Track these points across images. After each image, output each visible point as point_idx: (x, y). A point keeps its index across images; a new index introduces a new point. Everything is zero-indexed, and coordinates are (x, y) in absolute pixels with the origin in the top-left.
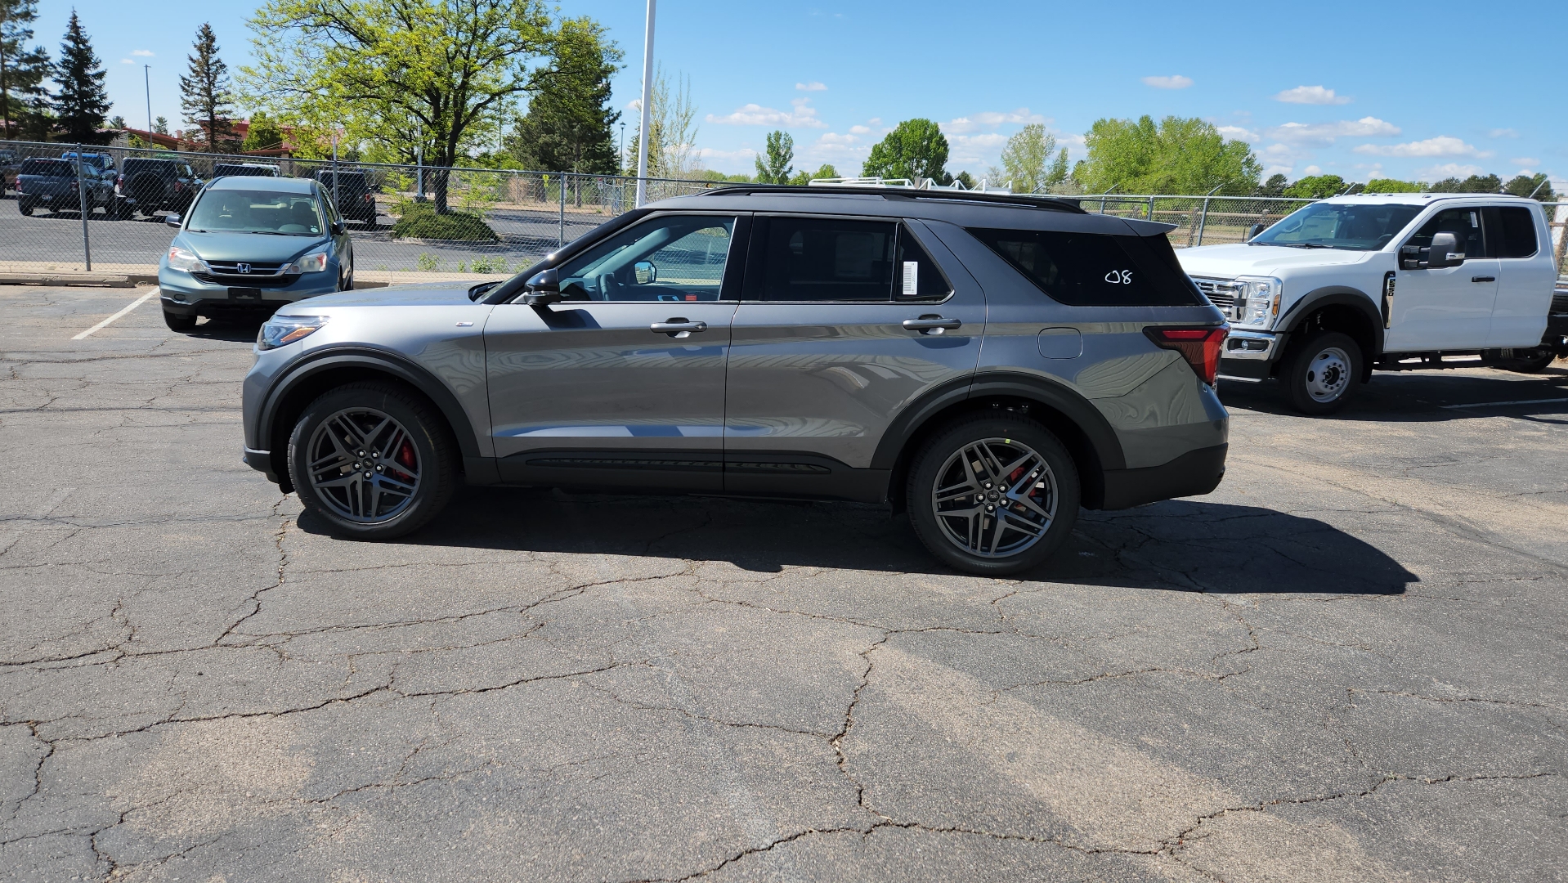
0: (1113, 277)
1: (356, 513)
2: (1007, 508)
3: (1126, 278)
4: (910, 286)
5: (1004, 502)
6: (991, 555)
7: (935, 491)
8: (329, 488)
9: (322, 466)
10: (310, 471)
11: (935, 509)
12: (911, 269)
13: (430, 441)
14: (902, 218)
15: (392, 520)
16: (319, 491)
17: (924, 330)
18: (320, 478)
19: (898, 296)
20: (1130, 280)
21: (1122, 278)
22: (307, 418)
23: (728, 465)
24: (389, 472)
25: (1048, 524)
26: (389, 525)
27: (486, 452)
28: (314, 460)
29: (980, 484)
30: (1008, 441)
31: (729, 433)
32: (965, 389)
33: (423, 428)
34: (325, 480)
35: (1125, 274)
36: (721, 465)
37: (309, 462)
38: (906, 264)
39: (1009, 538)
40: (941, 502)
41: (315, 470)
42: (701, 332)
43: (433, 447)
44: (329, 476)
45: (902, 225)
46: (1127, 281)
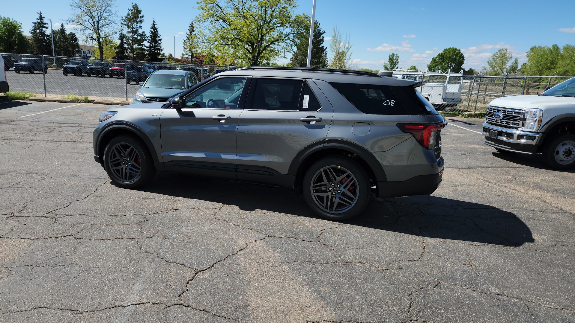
0: (387, 103)
1: (123, 179)
2: (340, 194)
3: (392, 103)
4: (306, 105)
5: (339, 191)
6: (333, 212)
7: (312, 185)
8: (116, 170)
9: (114, 161)
10: (110, 163)
11: (312, 192)
12: (306, 98)
13: (144, 155)
14: (305, 78)
15: (132, 182)
16: (112, 170)
17: (308, 122)
18: (113, 166)
19: (301, 109)
20: (394, 104)
21: (391, 103)
22: (108, 145)
23: (237, 170)
24: (133, 165)
25: (355, 202)
26: (131, 183)
27: (160, 160)
28: (111, 159)
29: (330, 184)
30: (339, 167)
31: (238, 158)
32: (322, 146)
33: (142, 151)
34: (114, 167)
35: (392, 102)
36: (235, 169)
37: (109, 160)
38: (305, 96)
39: (340, 205)
40: (315, 190)
41: (111, 163)
42: (229, 120)
43: (144, 157)
44: (116, 165)
45: (305, 81)
46: (393, 104)
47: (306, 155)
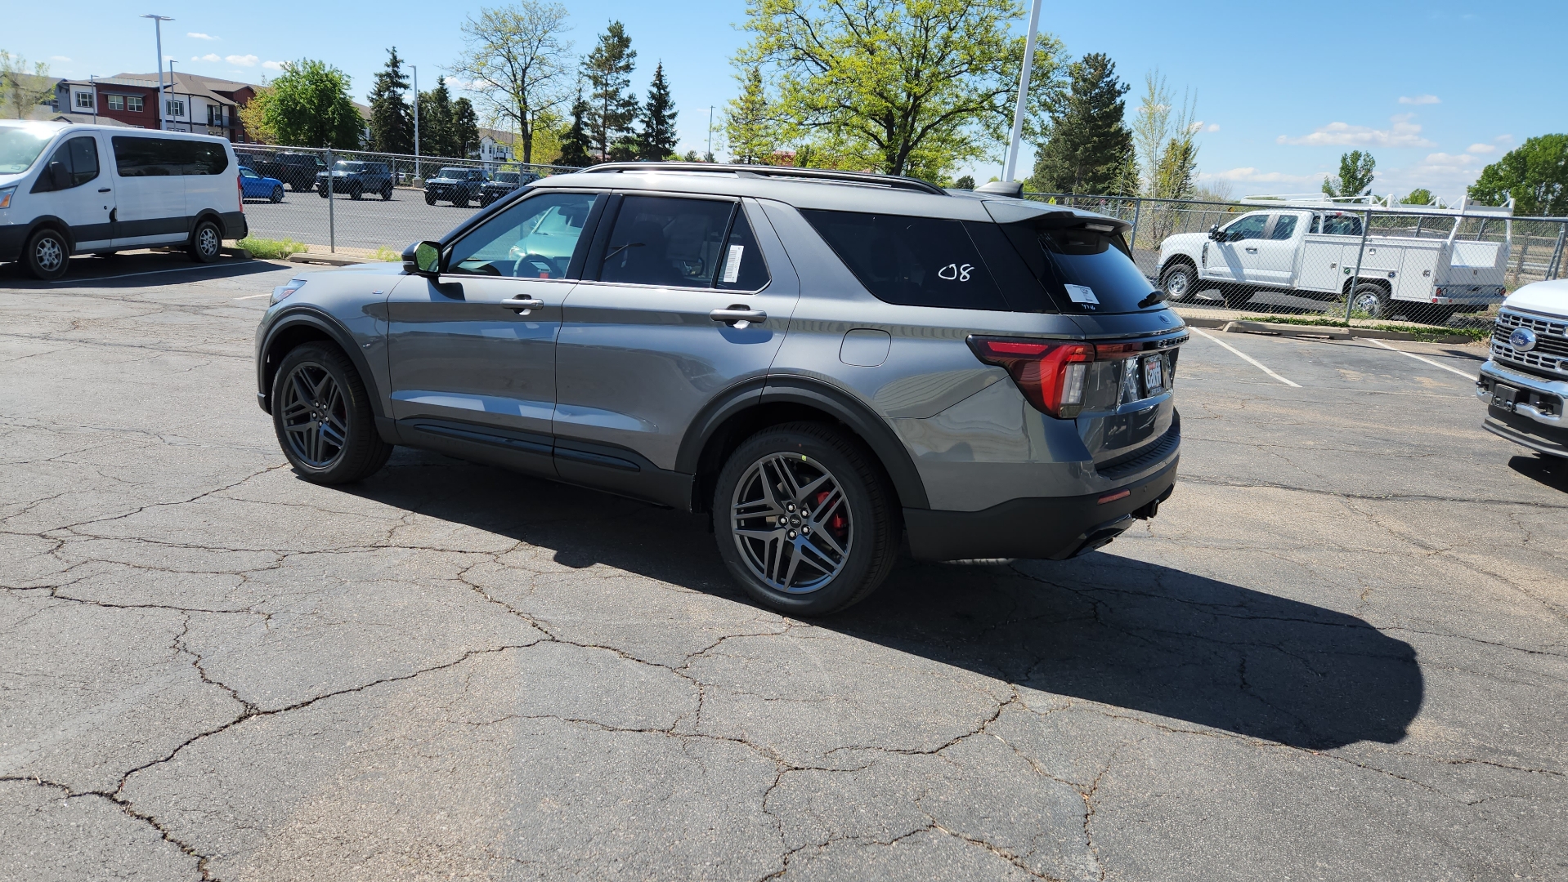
0: (949, 272)
1: (310, 457)
2: (808, 537)
3: (964, 273)
4: (732, 273)
5: (805, 530)
6: (786, 588)
7: (735, 505)
8: (296, 431)
9: (293, 411)
10: (283, 415)
11: (735, 526)
12: (736, 252)
13: (353, 398)
14: (740, 197)
15: (328, 467)
16: (288, 434)
17: (731, 321)
18: (292, 422)
19: (717, 284)
20: (968, 276)
21: (959, 274)
22: (281, 368)
23: (556, 450)
24: (331, 424)
25: (843, 562)
26: (327, 471)
27: (388, 414)
28: (287, 405)
29: (782, 506)
30: (804, 458)
31: (559, 417)
32: (757, 392)
33: (348, 385)
34: (295, 423)
35: (964, 269)
36: (551, 449)
37: (283, 408)
38: (733, 248)
39: (804, 572)
40: (745, 520)
41: (287, 414)
43: (354, 405)
44: (298, 422)
45: (739, 205)
46: (965, 277)
47: (717, 418)
